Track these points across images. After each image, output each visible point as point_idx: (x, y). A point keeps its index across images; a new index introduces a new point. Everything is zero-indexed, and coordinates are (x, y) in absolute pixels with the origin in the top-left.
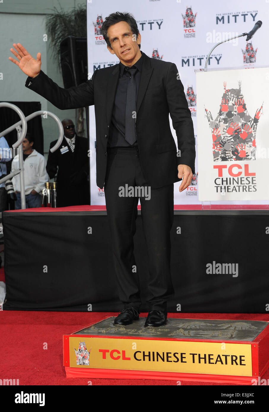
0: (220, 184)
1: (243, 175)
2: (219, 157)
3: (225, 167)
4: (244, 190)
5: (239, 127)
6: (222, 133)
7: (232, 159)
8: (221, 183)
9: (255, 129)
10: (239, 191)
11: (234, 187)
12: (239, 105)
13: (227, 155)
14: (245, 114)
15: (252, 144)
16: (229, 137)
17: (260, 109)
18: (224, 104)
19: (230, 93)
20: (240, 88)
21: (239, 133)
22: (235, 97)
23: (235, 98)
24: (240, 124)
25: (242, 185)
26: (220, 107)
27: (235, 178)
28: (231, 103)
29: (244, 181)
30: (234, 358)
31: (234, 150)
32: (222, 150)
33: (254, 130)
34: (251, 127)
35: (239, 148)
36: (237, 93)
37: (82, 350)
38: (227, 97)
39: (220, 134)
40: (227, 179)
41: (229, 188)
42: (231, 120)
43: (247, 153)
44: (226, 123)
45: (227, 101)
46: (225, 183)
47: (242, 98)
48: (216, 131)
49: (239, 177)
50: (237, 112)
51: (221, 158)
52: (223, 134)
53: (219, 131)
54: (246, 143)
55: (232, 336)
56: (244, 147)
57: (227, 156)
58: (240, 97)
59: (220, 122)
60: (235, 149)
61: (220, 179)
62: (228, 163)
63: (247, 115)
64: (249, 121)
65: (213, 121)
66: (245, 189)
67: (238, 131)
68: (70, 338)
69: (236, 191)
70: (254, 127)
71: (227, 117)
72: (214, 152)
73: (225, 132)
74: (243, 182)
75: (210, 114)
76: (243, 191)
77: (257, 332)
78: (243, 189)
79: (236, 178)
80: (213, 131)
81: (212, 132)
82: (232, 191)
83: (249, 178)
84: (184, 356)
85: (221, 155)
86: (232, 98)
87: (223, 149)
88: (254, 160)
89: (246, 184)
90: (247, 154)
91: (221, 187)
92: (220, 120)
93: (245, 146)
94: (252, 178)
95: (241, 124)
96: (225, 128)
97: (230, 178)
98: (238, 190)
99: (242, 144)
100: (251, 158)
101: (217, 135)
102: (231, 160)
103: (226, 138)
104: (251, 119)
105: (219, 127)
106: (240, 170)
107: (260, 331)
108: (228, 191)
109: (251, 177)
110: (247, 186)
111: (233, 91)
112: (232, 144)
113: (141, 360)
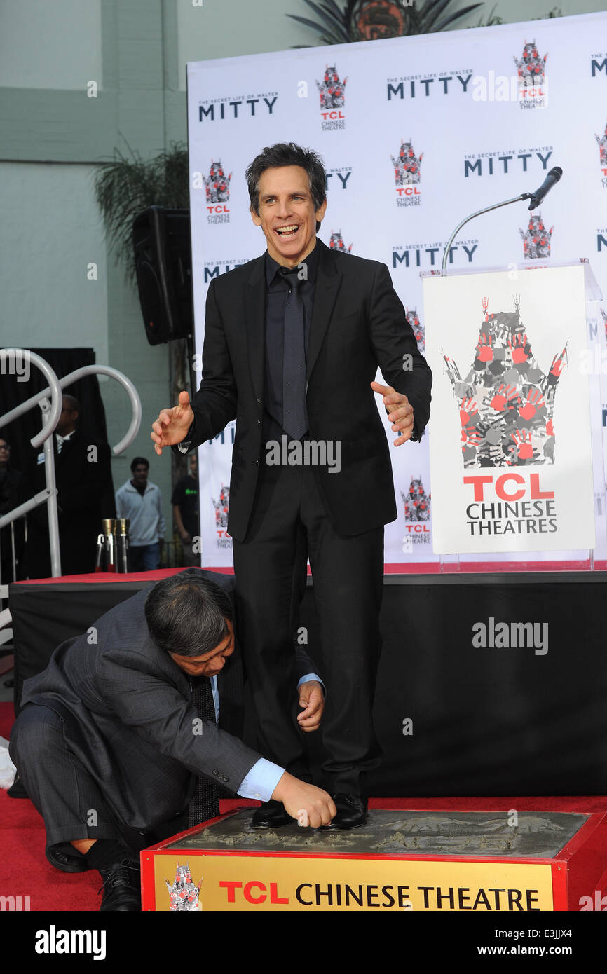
0: (478, 518)
1: (527, 497)
2: (475, 460)
3: (489, 479)
4: (531, 528)
5: (518, 394)
6: (482, 408)
7: (503, 463)
8: (481, 516)
9: (551, 397)
10: (520, 532)
11: (509, 522)
12: (516, 347)
13: (492, 454)
14: (529, 365)
15: (545, 429)
16: (496, 415)
17: (562, 356)
18: (484, 344)
19: (496, 322)
20: (518, 311)
21: (518, 407)
22: (507, 327)
23: (506, 333)
24: (519, 388)
25: (526, 519)
26: (475, 351)
27: (509, 503)
28: (498, 343)
29: (529, 509)
30: (515, 896)
31: (506, 444)
32: (482, 443)
33: (549, 401)
34: (544, 394)
35: (517, 439)
36: (512, 321)
37: (182, 884)
38: (491, 330)
39: (477, 410)
40: (493, 505)
41: (498, 524)
42: (499, 379)
43: (535, 449)
44: (490, 386)
45: (490, 338)
46: (488, 514)
47: (521, 332)
48: (469, 404)
49: (520, 502)
50: (513, 361)
51: (479, 462)
52: (483, 410)
53: (475, 404)
54: (532, 428)
55: (509, 846)
56: (528, 437)
57: (493, 457)
58: (517, 330)
59: (475, 383)
60: (510, 440)
61: (478, 505)
62: (496, 472)
63: (535, 368)
64: (539, 382)
65: (460, 381)
66: (533, 527)
67: (514, 402)
68: (156, 857)
69: (514, 532)
70: (549, 394)
71: (490, 373)
72: (465, 449)
73: (488, 405)
74: (527, 513)
75: (453, 365)
76: (528, 531)
77: (564, 838)
78: (528, 527)
79: (512, 504)
80: (461, 402)
81: (460, 405)
82: (505, 533)
83: (541, 502)
84: (404, 892)
85: (479, 455)
86: (501, 332)
87: (484, 441)
88: (549, 464)
89: (535, 515)
90: (535, 452)
91: (481, 523)
92: (475, 379)
93: (530, 435)
94: (548, 503)
95: (521, 387)
96: (488, 396)
97: (500, 505)
98: (516, 529)
99: (523, 431)
100: (545, 460)
101: (470, 412)
102: (500, 466)
103: (489, 417)
104: (542, 377)
105: (475, 395)
106: (521, 487)
107: (570, 835)
108: (495, 533)
109: (544, 501)
110: (537, 520)
111: (502, 317)
112: (502, 431)
113: (311, 903)
